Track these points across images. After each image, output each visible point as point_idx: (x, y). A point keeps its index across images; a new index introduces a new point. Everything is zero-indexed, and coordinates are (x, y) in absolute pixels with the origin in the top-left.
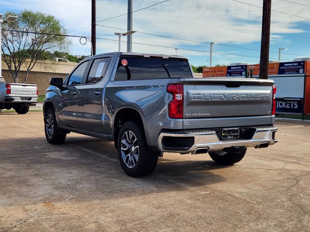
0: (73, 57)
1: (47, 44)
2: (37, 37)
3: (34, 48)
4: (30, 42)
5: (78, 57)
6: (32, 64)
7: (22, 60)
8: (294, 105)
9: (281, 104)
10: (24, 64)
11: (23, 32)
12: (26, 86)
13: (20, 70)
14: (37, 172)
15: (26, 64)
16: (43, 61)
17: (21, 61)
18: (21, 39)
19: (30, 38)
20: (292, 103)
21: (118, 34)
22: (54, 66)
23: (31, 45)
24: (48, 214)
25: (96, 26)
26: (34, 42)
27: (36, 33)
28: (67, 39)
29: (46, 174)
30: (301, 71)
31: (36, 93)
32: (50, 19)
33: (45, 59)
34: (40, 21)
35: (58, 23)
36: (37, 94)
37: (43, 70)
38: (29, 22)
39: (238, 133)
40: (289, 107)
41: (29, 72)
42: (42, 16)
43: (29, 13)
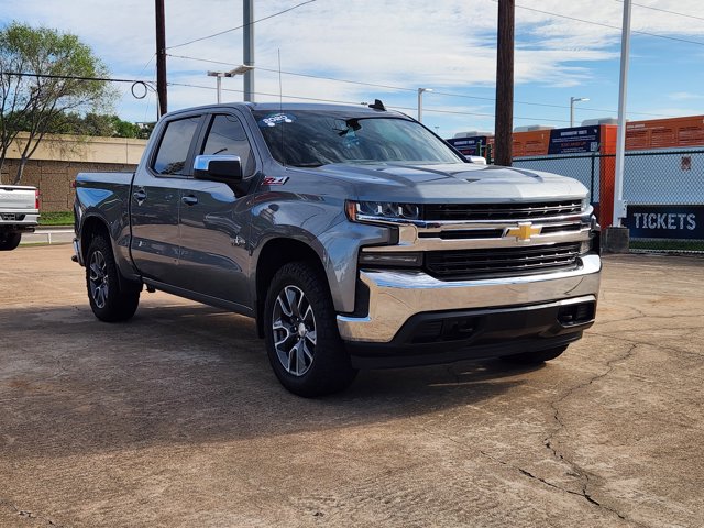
0: (131, 127)
1: (64, 97)
2: (41, 83)
3: (35, 108)
4: (26, 93)
5: (142, 127)
6: (33, 144)
7: (9, 134)
8: (686, 222)
9: (654, 221)
10: (14, 142)
11: (10, 74)
12: (12, 189)
13: (6, 157)
14: (10, 342)
15: (19, 144)
16: (56, 137)
17: (8, 138)
18: (6, 89)
19: (25, 85)
20: (682, 216)
21: (215, 74)
22: (82, 147)
23: (28, 100)
24: (16, 396)
25: (167, 57)
26: (36, 94)
27: (38, 76)
28: (109, 87)
29: (28, 345)
30: (594, 146)
31: (35, 204)
32: (68, 43)
33: (61, 132)
34: (49, 47)
35: (87, 52)
36: (37, 207)
37: (57, 157)
38: (23, 50)
40: (675, 227)
41: (25, 160)
42: (51, 36)
43: (23, 30)
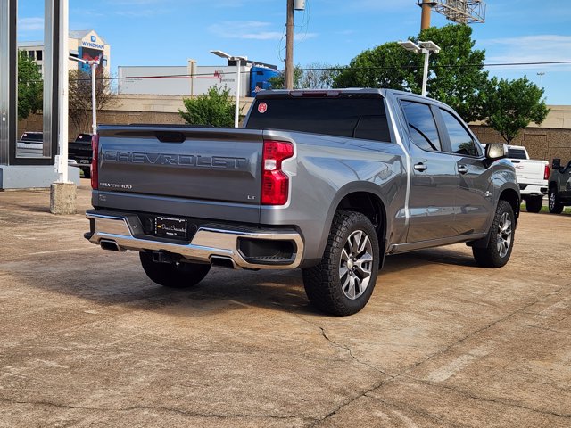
39: (184, 228)
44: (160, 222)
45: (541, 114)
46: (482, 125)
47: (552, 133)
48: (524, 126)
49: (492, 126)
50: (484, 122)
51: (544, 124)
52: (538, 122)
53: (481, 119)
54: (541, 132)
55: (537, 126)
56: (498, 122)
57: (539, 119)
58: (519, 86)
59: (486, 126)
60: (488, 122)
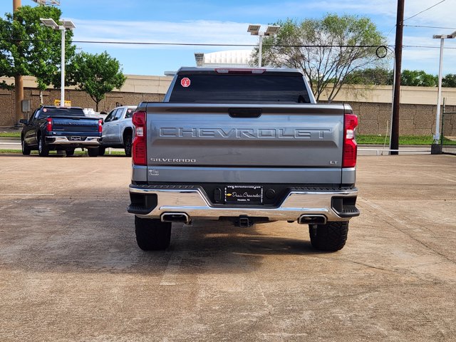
10: (325, 90)
13: (320, 99)
15: (328, 91)
16: (351, 86)
21: (439, 37)
32: (362, 24)
39: (260, 194)
41: (330, 101)
44: (230, 191)
45: (120, 81)
46: (76, 90)
47: (127, 96)
48: (109, 90)
49: (83, 90)
50: (77, 87)
51: (122, 89)
52: (118, 87)
53: (74, 84)
54: (119, 95)
55: (117, 90)
56: (90, 87)
57: (119, 86)
58: (102, 59)
59: (79, 90)
60: (81, 87)
